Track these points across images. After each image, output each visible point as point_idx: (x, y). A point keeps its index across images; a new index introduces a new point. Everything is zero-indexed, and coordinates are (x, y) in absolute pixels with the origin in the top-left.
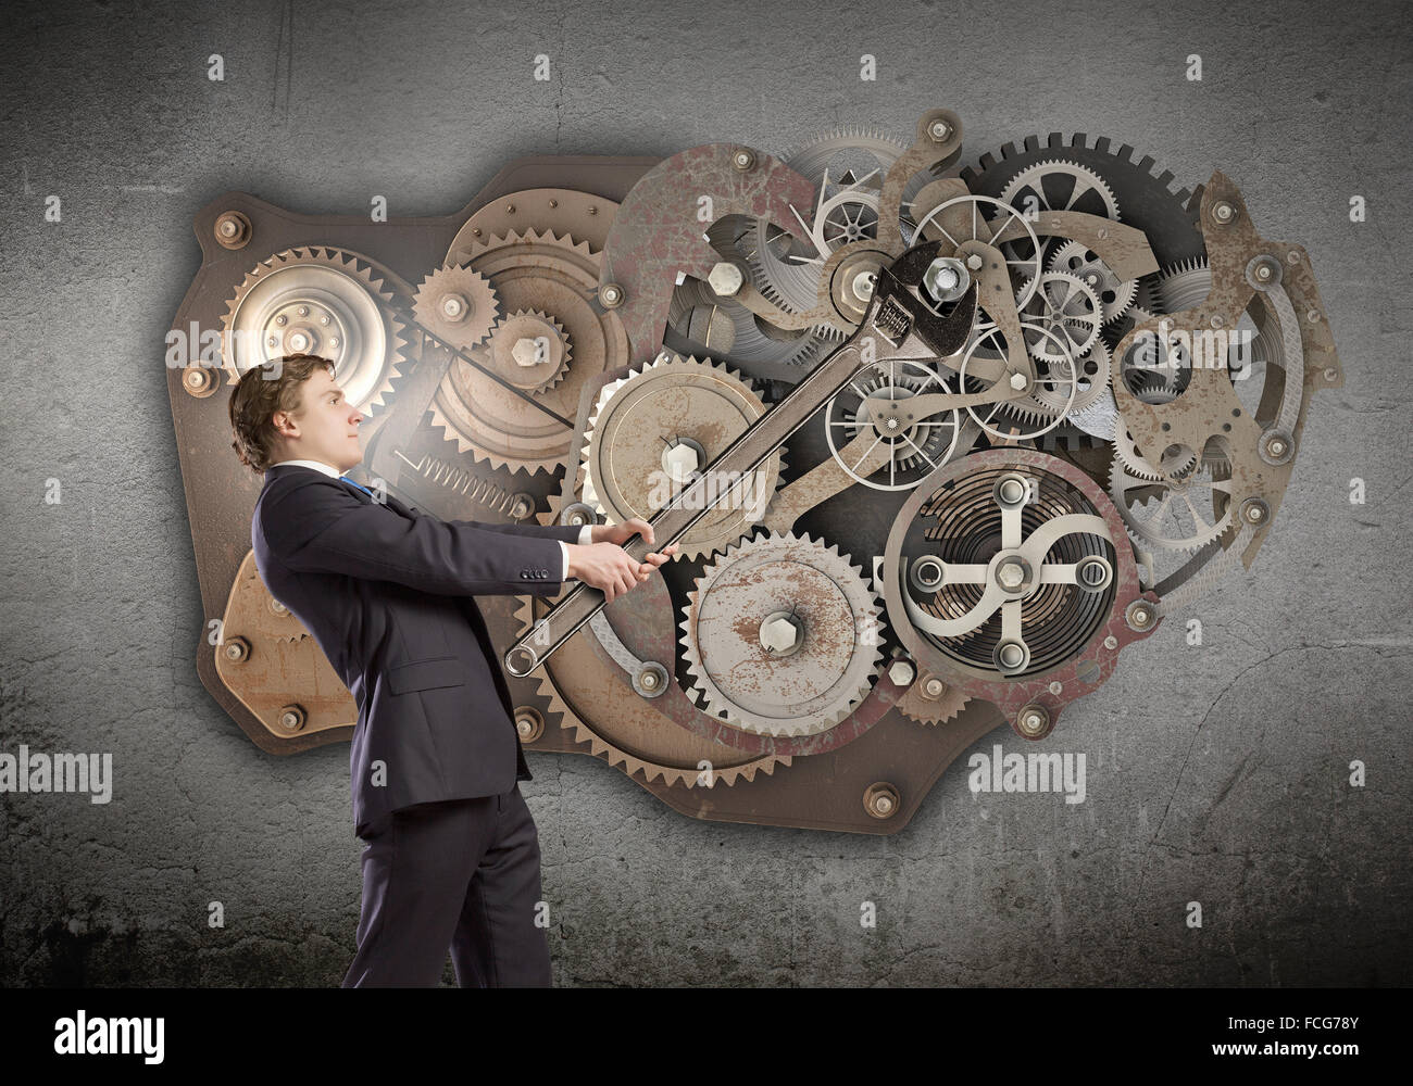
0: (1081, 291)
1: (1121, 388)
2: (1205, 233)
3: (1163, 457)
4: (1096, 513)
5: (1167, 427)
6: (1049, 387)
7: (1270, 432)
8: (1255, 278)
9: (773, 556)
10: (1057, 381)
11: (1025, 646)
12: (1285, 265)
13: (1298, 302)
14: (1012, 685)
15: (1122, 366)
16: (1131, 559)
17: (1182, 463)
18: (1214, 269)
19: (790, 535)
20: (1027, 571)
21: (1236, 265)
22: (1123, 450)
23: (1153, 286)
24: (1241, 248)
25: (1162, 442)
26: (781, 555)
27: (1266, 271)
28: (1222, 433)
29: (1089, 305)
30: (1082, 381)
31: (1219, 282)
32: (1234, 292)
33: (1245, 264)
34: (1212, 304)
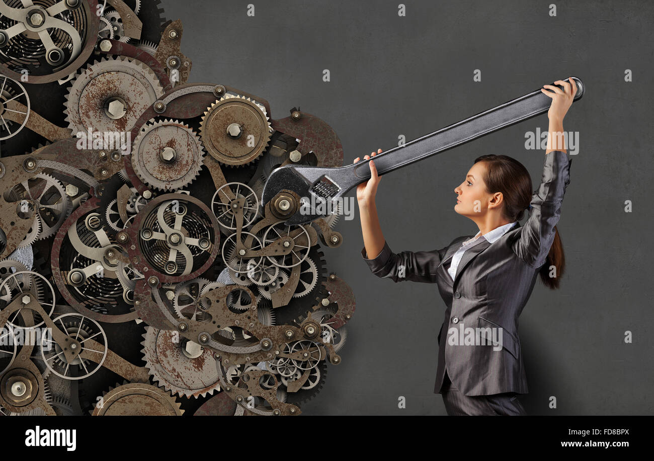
0: (270, 280)
1: (234, 288)
2: (283, 326)
3: (207, 298)
4: (193, 271)
5: (218, 301)
6: (239, 263)
7: (210, 337)
8: (265, 341)
9: (196, 157)
10: (240, 266)
11: (150, 239)
12: (268, 352)
13: (254, 354)
14: (137, 232)
15: (242, 289)
16: (174, 281)
17: (205, 305)
18: (270, 327)
19: (202, 164)
20: (175, 244)
21: (270, 335)
22: (212, 285)
23: (268, 305)
24: (276, 338)
25: (213, 299)
26: (196, 159)
27: (266, 345)
28: (213, 320)
29: (264, 281)
30: (239, 275)
31: (265, 328)
32: (261, 333)
33: (270, 338)
34: (258, 324)
